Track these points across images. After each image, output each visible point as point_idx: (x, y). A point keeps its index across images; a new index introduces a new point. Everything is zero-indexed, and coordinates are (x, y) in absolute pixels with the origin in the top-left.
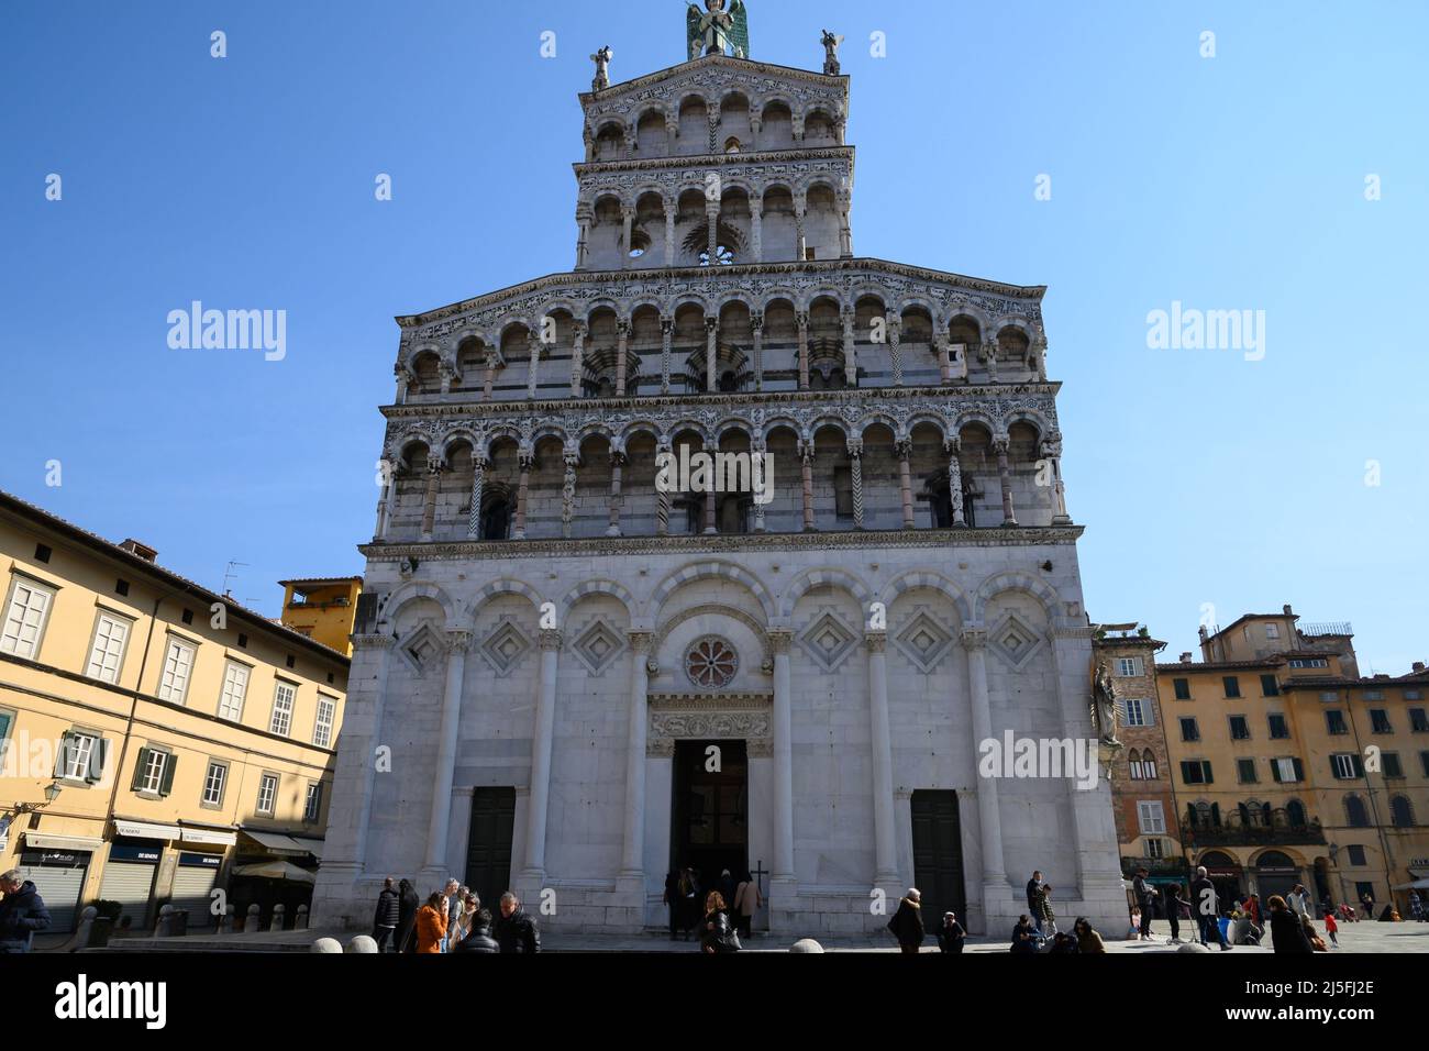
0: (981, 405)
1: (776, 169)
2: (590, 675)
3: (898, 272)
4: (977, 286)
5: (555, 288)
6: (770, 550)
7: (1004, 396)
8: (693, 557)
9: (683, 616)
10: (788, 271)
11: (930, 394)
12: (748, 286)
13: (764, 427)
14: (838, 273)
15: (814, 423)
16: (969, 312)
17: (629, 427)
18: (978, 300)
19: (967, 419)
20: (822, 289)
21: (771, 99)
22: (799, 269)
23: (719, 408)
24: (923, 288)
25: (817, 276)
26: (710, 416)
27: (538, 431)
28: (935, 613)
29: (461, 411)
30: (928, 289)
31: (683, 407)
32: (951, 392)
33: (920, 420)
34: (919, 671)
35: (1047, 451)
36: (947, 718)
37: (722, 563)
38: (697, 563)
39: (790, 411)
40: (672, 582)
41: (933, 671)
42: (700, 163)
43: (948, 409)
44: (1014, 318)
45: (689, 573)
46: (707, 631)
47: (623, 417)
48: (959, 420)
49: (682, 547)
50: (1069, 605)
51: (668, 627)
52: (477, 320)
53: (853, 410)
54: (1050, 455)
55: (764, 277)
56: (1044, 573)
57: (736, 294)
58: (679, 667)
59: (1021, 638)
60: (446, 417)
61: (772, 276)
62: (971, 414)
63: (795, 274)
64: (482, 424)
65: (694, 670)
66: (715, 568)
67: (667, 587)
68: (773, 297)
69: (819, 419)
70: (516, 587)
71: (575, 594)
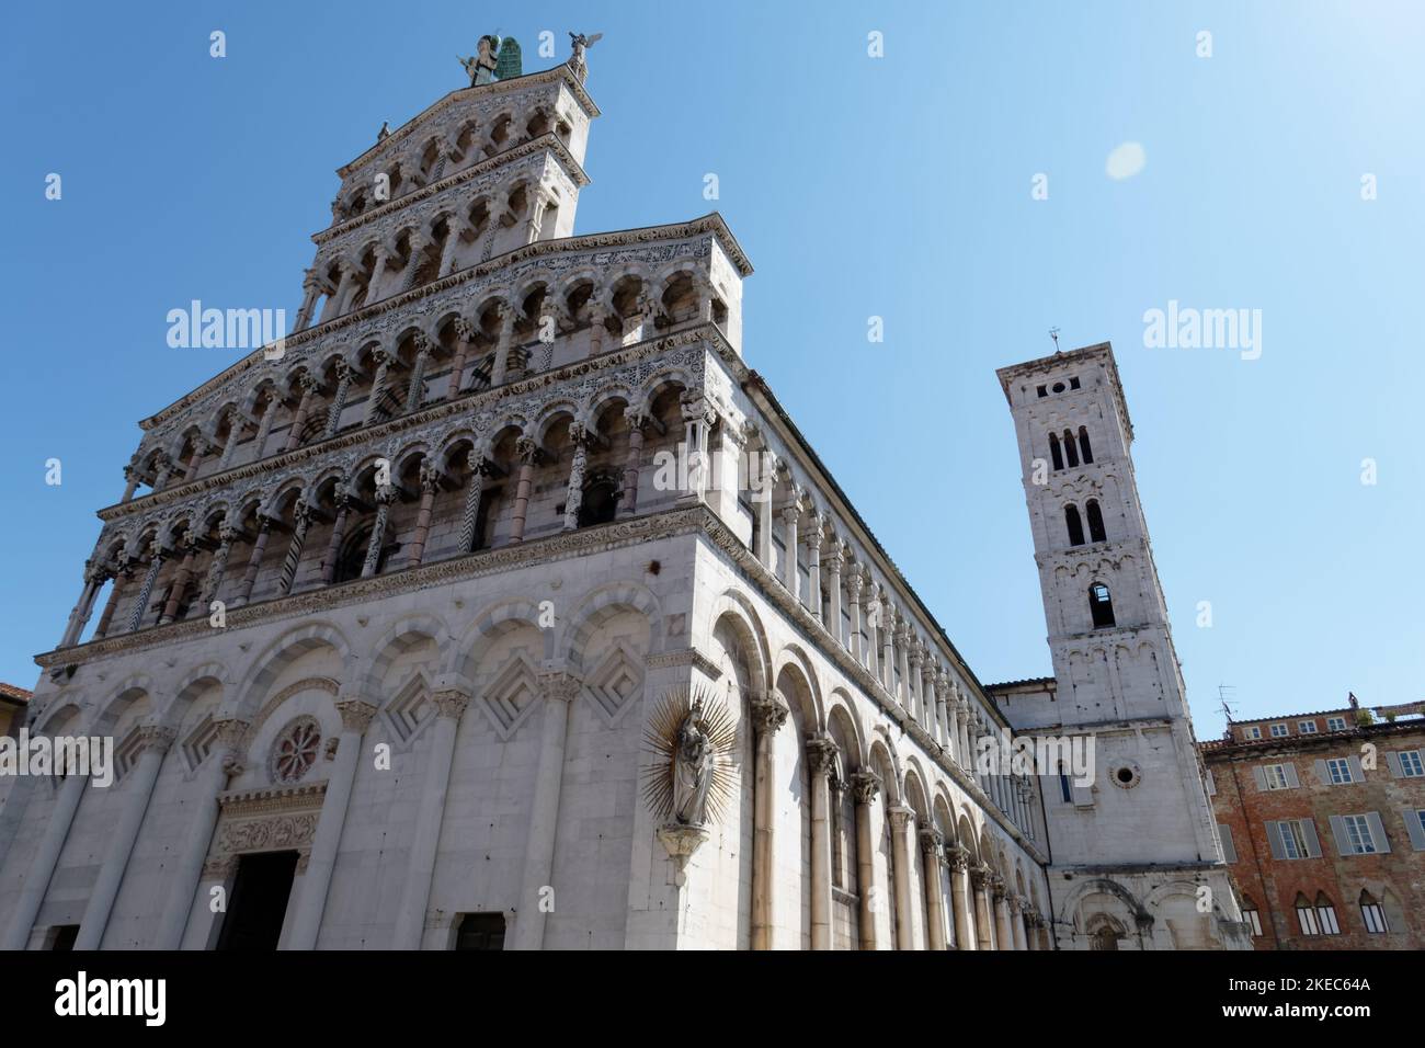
0: (620, 376)
1: (480, 182)
2: (186, 780)
3: (565, 249)
4: (642, 237)
7: (648, 358)
8: (293, 622)
9: (282, 697)
10: (461, 281)
11: (563, 377)
12: (423, 309)
13: (396, 458)
14: (509, 268)
15: (445, 442)
16: (633, 271)
17: (282, 487)
18: (643, 254)
19: (603, 397)
20: (491, 291)
21: (497, 115)
22: (471, 277)
24: (587, 259)
25: (487, 279)
26: (351, 457)
27: (210, 508)
28: (532, 656)
29: (156, 502)
30: (593, 259)
31: (331, 453)
32: (586, 369)
33: (553, 410)
34: (499, 739)
35: (685, 414)
36: (516, 804)
37: (320, 624)
38: (295, 629)
39: (424, 434)
40: (271, 655)
41: (512, 739)
42: (415, 200)
43: (582, 390)
44: (682, 262)
45: (287, 643)
46: (301, 712)
47: (279, 477)
48: (593, 400)
49: (285, 611)
50: (673, 619)
51: (266, 712)
52: (200, 409)
53: (484, 416)
54: (690, 419)
55: (440, 294)
56: (650, 578)
57: (412, 320)
58: (263, 761)
59: (619, 674)
60: (146, 511)
61: (447, 292)
62: (609, 389)
63: (469, 283)
64: (169, 512)
65: (282, 761)
66: (311, 632)
67: (263, 663)
68: (444, 313)
69: (450, 437)
70: (142, 683)
71: (185, 683)
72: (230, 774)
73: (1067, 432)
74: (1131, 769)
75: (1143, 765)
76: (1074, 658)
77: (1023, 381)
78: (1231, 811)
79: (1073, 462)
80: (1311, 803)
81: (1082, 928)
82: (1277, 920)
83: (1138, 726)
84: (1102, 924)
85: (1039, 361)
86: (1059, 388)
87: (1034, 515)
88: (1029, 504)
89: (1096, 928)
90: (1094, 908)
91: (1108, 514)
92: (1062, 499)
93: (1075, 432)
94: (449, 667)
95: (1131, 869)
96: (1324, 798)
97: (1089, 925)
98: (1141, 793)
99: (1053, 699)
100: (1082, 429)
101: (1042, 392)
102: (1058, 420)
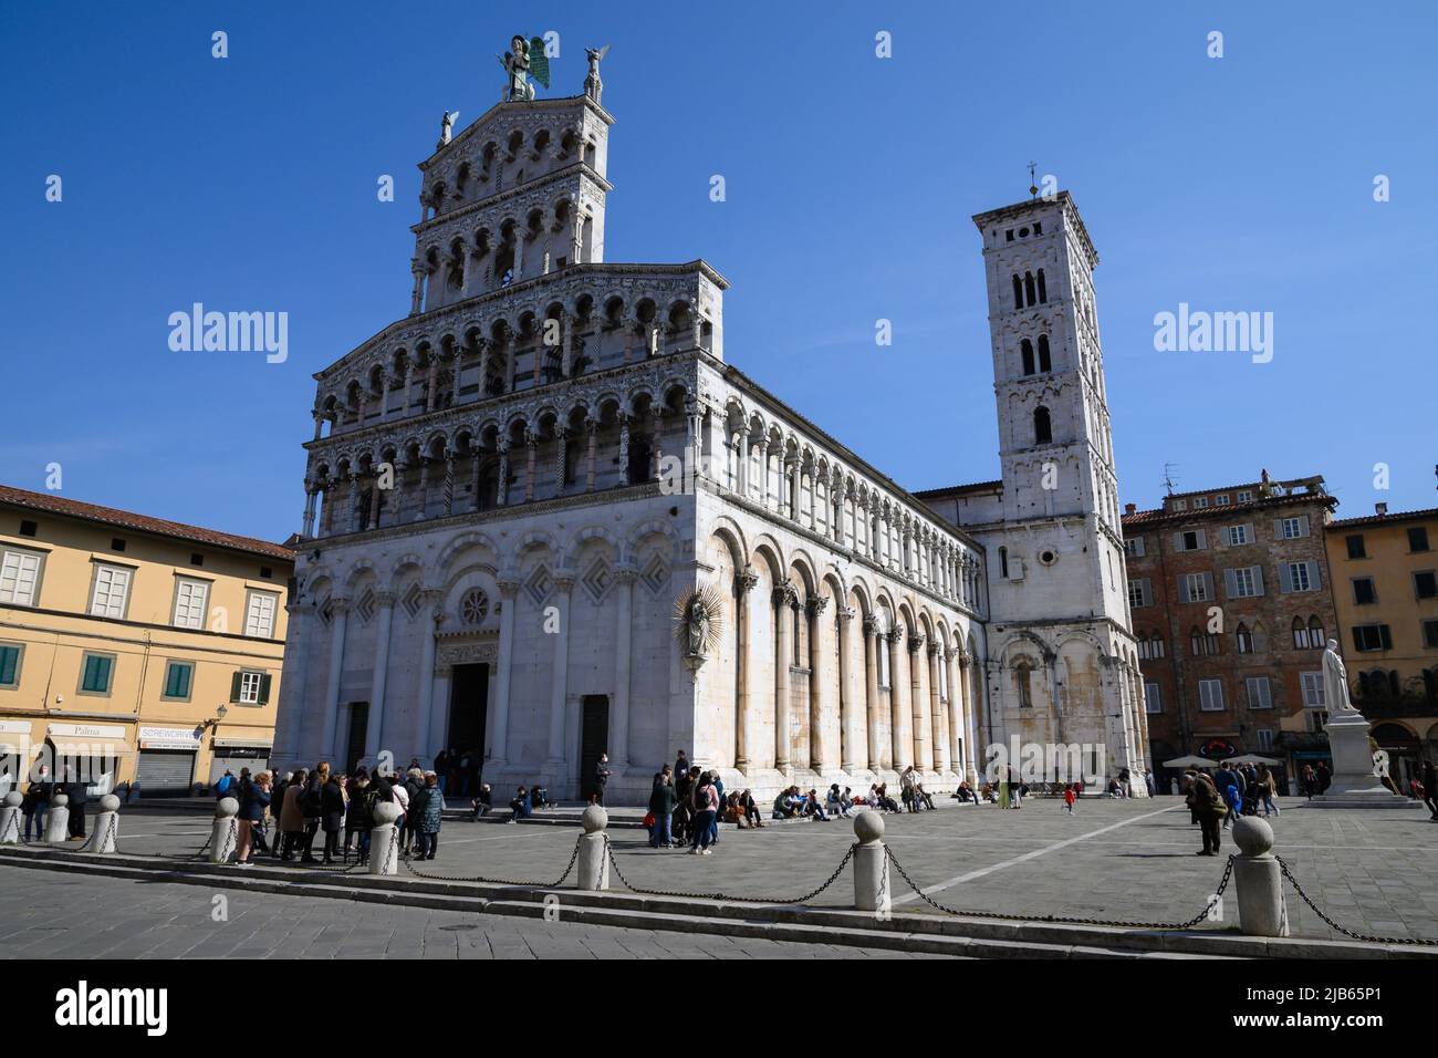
0: (646, 378)
1: (533, 196)
2: (409, 622)
3: (601, 271)
4: (654, 271)
5: (397, 333)
6: (503, 520)
7: (662, 368)
8: (459, 531)
9: (459, 576)
10: (532, 287)
11: (610, 375)
12: (507, 305)
13: (507, 422)
14: (564, 280)
15: (537, 414)
16: (649, 295)
17: (431, 436)
18: (654, 283)
19: (636, 392)
20: (553, 297)
21: (537, 131)
22: (538, 284)
23: (481, 411)
24: (618, 281)
25: (551, 286)
26: (476, 419)
27: (384, 447)
28: (608, 557)
29: (343, 440)
30: (621, 282)
31: (461, 415)
32: (624, 372)
33: (606, 398)
34: (593, 604)
35: (687, 411)
36: (607, 640)
37: (476, 533)
38: (462, 535)
39: (522, 406)
40: (448, 551)
41: (602, 604)
42: (485, 206)
43: (623, 386)
44: (680, 294)
45: (458, 543)
46: (473, 585)
47: (428, 429)
48: (631, 393)
49: (452, 524)
50: (685, 542)
51: (452, 584)
52: (356, 368)
53: (561, 398)
54: (690, 414)
55: (517, 296)
56: (672, 518)
57: (500, 314)
58: (456, 613)
59: (658, 569)
60: (337, 445)
61: (523, 294)
62: (639, 387)
63: (537, 288)
64: (354, 447)
65: (466, 613)
66: (472, 538)
67: (445, 555)
68: (522, 311)
69: (540, 410)
70: (368, 564)
71: (397, 566)
72: (438, 621)
73: (1028, 274)
74: (1053, 552)
75: (1061, 549)
76: (1018, 468)
77: (995, 226)
78: (1153, 567)
79: (1031, 302)
80: (1213, 560)
81: (1007, 664)
82: (1175, 646)
83: (1060, 521)
84: (1022, 661)
85: (1008, 207)
86: (1024, 232)
87: (995, 349)
88: (993, 339)
89: (1017, 663)
90: (1016, 651)
91: (1053, 348)
92: (1019, 334)
93: (1034, 274)
94: (561, 565)
95: (1045, 623)
96: (1223, 556)
97: (1012, 662)
98: (1058, 570)
99: (1000, 501)
100: (1040, 272)
101: (1010, 236)
102: (1021, 263)
